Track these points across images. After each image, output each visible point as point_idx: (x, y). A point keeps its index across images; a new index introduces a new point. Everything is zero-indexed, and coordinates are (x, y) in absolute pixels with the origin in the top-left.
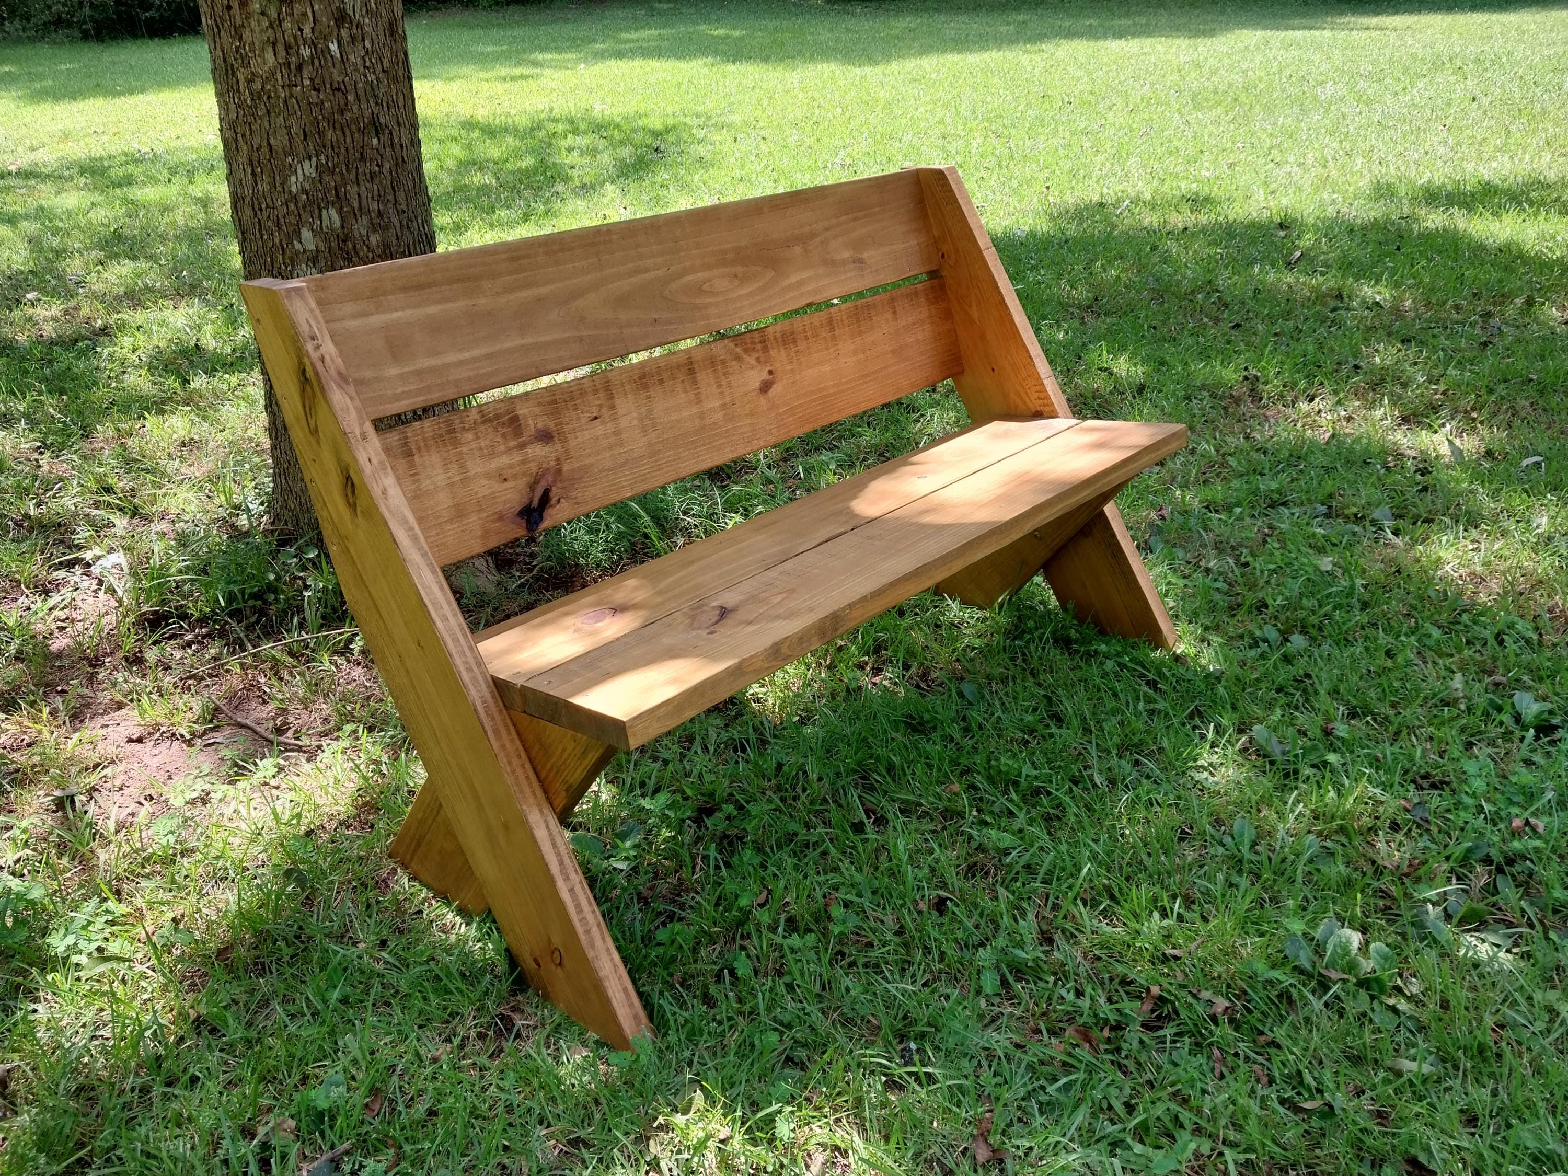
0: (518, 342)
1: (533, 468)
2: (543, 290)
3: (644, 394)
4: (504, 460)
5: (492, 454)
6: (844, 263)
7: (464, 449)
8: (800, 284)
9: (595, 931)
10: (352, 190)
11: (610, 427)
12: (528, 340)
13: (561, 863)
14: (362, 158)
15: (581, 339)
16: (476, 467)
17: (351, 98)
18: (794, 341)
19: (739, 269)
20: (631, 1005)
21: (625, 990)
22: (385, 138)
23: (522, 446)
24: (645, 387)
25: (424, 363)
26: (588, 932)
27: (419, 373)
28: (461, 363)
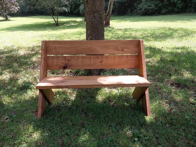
0: (69, 50)
1: (66, 63)
2: (73, 46)
3: (83, 59)
4: (63, 62)
5: (62, 61)
6: (120, 50)
7: (59, 59)
8: (111, 51)
9: (40, 107)
10: (93, 34)
11: (77, 61)
12: (70, 50)
13: (40, 99)
14: (94, 31)
15: (76, 52)
16: (60, 61)
17: (94, 25)
18: (108, 58)
19: (102, 48)
20: (40, 115)
21: (40, 114)
22: (97, 29)
23: (66, 61)
24: (83, 58)
25: (57, 50)
26: (39, 106)
27: (56, 51)
28: (61, 51)
